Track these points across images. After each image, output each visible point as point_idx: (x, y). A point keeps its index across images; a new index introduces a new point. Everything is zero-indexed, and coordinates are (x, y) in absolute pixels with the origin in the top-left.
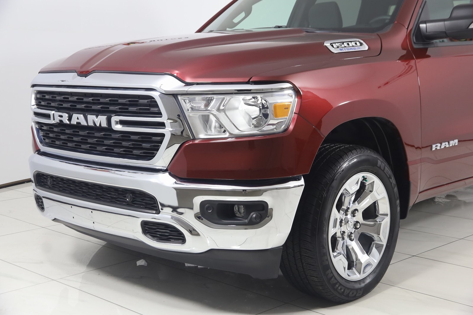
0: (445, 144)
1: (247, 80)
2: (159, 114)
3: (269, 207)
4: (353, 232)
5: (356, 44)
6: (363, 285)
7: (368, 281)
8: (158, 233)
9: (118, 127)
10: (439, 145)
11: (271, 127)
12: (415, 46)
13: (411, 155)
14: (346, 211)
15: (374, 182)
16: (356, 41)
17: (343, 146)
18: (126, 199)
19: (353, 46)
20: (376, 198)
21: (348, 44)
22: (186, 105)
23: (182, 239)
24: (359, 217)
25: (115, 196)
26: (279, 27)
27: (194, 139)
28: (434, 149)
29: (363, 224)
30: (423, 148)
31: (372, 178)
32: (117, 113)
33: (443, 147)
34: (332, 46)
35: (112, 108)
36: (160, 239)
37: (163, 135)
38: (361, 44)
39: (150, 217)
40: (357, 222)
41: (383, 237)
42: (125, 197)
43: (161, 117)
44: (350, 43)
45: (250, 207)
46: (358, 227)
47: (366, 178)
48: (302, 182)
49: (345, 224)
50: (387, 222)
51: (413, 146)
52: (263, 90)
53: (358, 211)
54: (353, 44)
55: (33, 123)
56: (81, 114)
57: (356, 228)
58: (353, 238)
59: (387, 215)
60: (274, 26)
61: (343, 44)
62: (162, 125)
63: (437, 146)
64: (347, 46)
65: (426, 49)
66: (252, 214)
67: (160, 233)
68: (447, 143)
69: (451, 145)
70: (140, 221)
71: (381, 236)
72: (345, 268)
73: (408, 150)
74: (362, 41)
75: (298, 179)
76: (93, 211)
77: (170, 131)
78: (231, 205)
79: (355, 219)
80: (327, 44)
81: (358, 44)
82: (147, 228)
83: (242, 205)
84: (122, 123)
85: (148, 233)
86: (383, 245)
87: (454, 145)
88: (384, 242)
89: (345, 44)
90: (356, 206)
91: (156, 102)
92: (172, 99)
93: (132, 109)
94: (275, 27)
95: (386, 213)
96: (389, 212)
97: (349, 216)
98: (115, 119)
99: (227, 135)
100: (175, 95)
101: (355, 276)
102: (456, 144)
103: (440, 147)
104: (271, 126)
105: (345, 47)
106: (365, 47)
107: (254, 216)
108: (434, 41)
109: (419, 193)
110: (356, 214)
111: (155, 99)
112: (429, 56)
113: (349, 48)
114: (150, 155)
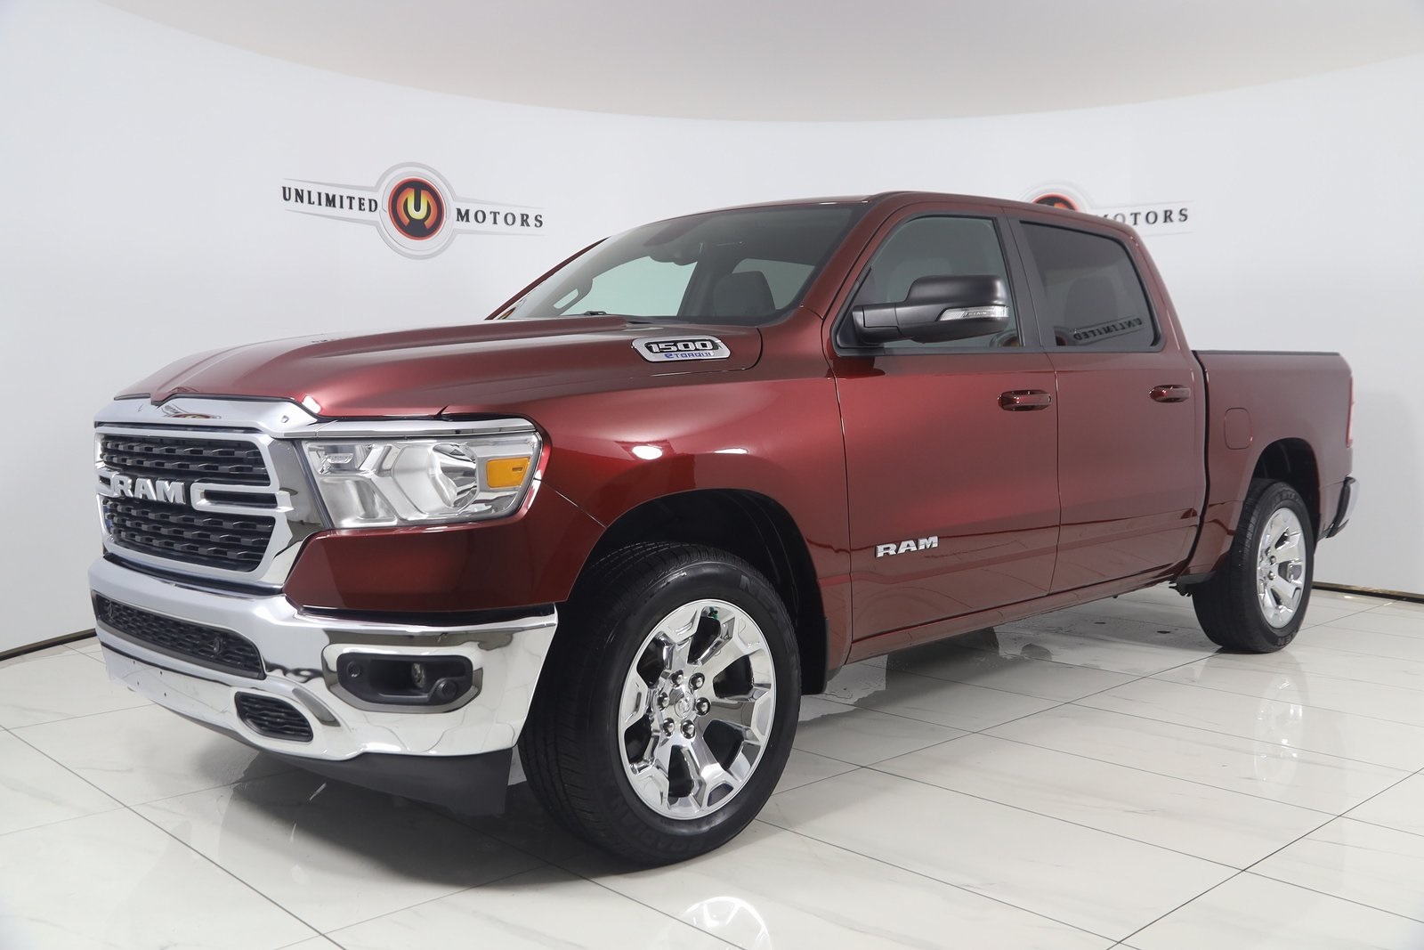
0: (908, 546)
1: (435, 412)
2: (264, 479)
3: (475, 668)
4: (692, 720)
5: (704, 345)
6: (705, 828)
7: (718, 821)
8: (265, 718)
9: (201, 504)
10: (893, 547)
11: (483, 507)
12: (840, 354)
13: (824, 564)
14: (675, 678)
15: (734, 618)
16: (705, 340)
17: (664, 547)
18: (213, 649)
19: (696, 349)
20: (741, 651)
21: (686, 346)
22: (318, 461)
23: (304, 733)
24: (707, 690)
25: (198, 642)
26: (593, 313)
27: (333, 529)
28: (880, 554)
29: (715, 704)
30: (852, 550)
31: (728, 611)
32: (203, 477)
33: (902, 550)
34: (650, 349)
35: (193, 467)
36: (270, 731)
37: (271, 521)
38: (715, 347)
39: (248, 685)
40: (704, 700)
41: (759, 731)
42: (212, 643)
43: (268, 484)
44: (691, 345)
45: (436, 667)
46: (704, 709)
47: (716, 612)
48: (554, 619)
49: (671, 704)
50: (769, 700)
51: (830, 547)
52: (473, 431)
53: (704, 680)
54: (698, 345)
55: (98, 496)
56: (148, 478)
57: (701, 713)
58: (690, 732)
59: (768, 686)
60: (584, 312)
61: (675, 345)
62: (270, 501)
63: (888, 548)
64: (683, 349)
65: (872, 360)
66: (438, 681)
67: (269, 719)
68: (912, 543)
69: (922, 547)
70: (234, 691)
71: (754, 728)
72: (662, 794)
73: (815, 553)
74: (718, 341)
75: (546, 612)
76: (163, 671)
77: (286, 513)
78: (405, 663)
79: (697, 694)
80: (639, 345)
81: (709, 346)
82: (247, 708)
83: (417, 663)
84: (209, 495)
85: (249, 717)
86: (759, 747)
87: (928, 546)
88: (762, 739)
89: (681, 346)
90: (698, 668)
91: (259, 454)
92: (288, 447)
93: (224, 468)
94: (585, 314)
95: (766, 682)
96: (772, 680)
97: (684, 687)
98: (198, 488)
99: (394, 523)
100: (294, 441)
101: (689, 809)
102: (935, 545)
103: (897, 551)
104: (483, 504)
105: (678, 350)
106: (724, 352)
107: (442, 685)
108: (887, 345)
109: (854, 642)
110: (698, 685)
111: (257, 448)
112: (881, 373)
113: (687, 353)
114: (252, 559)
